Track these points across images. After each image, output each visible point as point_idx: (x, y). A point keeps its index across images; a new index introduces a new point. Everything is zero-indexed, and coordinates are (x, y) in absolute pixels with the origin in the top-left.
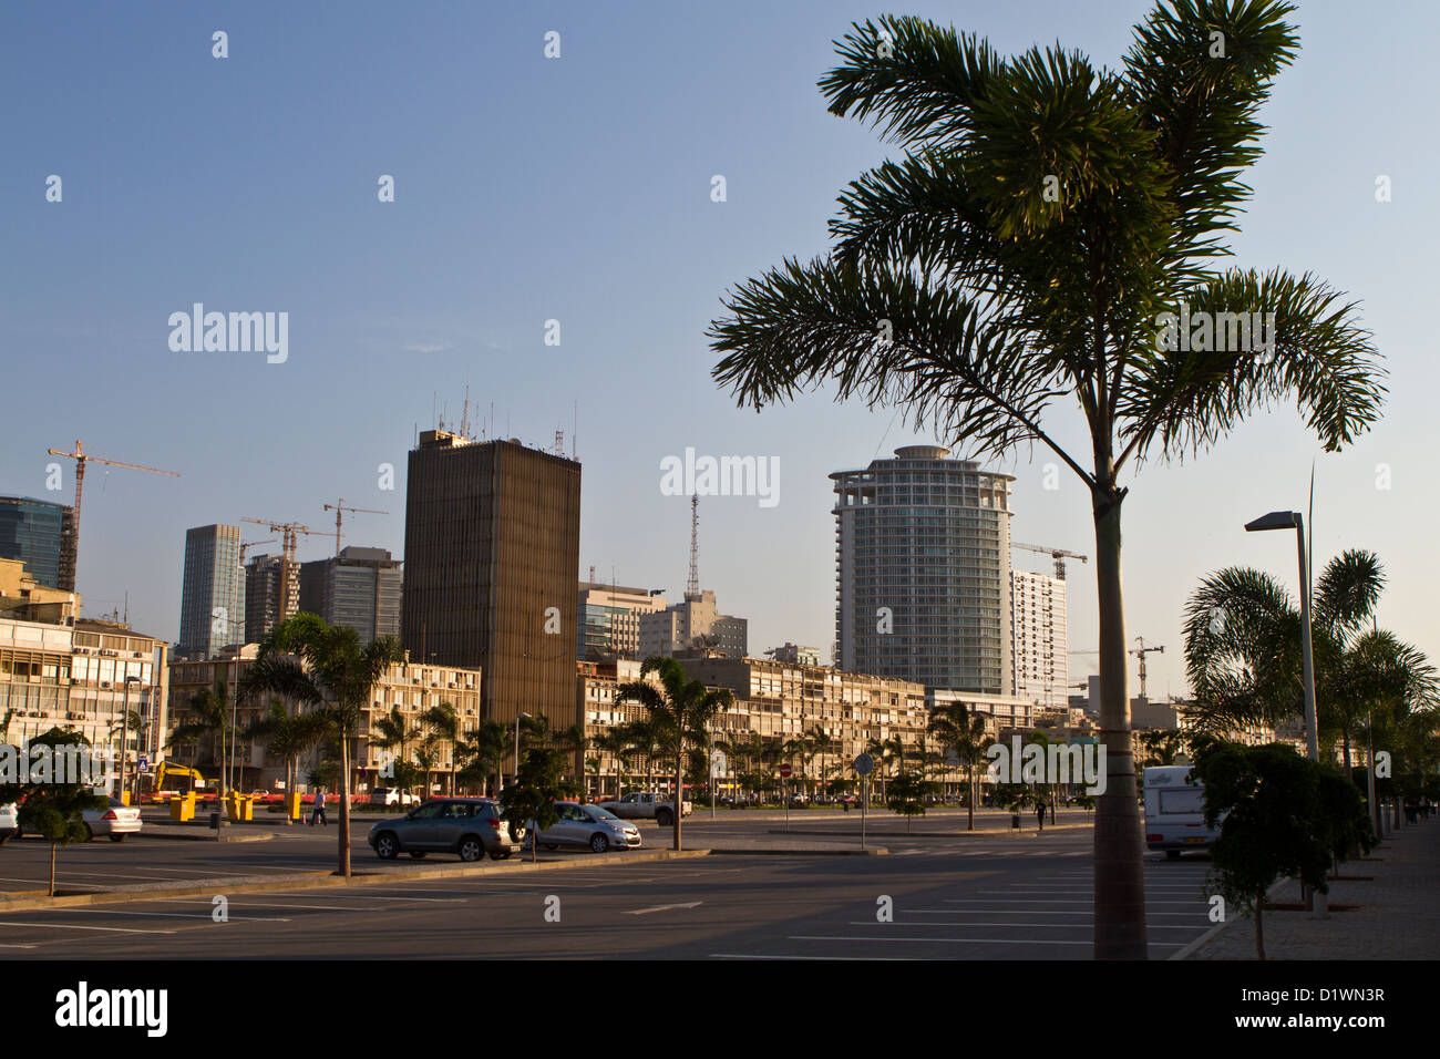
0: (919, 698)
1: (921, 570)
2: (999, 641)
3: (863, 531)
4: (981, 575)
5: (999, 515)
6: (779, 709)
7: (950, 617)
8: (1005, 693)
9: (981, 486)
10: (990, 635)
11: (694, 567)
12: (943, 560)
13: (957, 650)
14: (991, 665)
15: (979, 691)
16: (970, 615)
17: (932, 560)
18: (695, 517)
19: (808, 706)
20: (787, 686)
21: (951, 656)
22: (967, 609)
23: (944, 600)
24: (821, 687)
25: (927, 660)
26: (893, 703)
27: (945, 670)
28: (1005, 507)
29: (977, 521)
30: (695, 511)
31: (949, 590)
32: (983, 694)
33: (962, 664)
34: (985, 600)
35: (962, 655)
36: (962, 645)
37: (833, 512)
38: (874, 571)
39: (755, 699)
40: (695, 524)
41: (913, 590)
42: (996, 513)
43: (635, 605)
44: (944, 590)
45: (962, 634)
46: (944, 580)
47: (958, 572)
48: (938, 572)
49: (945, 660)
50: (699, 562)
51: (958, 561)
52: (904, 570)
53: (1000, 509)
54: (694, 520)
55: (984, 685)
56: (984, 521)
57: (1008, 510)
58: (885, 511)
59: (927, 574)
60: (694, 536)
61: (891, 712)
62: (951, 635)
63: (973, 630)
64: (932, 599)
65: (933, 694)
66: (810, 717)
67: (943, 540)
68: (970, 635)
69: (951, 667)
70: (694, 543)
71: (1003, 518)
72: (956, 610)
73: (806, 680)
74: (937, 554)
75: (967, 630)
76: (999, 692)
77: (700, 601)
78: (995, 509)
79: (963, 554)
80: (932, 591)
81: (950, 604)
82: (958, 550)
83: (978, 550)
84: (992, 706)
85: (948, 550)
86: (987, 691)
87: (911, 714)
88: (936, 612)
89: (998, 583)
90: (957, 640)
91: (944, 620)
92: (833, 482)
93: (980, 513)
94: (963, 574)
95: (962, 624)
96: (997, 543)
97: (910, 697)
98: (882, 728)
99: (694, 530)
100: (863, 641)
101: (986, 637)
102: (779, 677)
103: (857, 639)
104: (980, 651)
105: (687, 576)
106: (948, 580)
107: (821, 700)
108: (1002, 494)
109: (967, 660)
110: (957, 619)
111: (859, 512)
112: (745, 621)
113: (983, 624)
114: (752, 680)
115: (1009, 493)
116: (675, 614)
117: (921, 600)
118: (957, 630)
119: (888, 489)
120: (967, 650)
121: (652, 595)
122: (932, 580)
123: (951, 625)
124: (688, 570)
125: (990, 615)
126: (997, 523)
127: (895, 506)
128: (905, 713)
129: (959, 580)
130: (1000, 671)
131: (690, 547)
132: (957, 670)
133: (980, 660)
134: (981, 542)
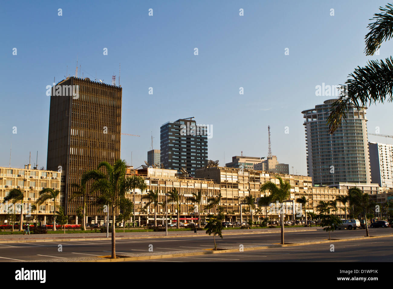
0: (310, 182)
1: (334, 141)
2: (365, 164)
3: (313, 130)
4: (356, 142)
5: (362, 121)
6: (237, 187)
7: (345, 156)
8: (368, 183)
9: (354, 111)
10: (361, 162)
11: (270, 148)
12: (342, 137)
13: (349, 168)
14: (362, 173)
15: (358, 182)
16: (353, 156)
17: (338, 137)
18: (269, 133)
19: (251, 186)
20: (241, 178)
21: (346, 170)
22: (352, 154)
23: (343, 151)
24: (259, 178)
25: (338, 172)
26: (297, 184)
27: (345, 176)
28: (364, 118)
29: (354, 123)
30: (269, 131)
31: (344, 147)
32: (359, 183)
33: (351, 173)
34: (358, 150)
35: (351, 170)
36: (351, 166)
37: (304, 124)
38: (318, 143)
39: (223, 183)
40: (269, 135)
41: (332, 148)
42: (361, 120)
43: (254, 162)
44: (343, 148)
45: (350, 163)
46: (342, 144)
47: (348, 141)
48: (340, 142)
49: (344, 172)
50: (271, 147)
51: (347, 137)
52: (328, 142)
53: (362, 119)
54: (269, 134)
55: (360, 180)
56: (356, 123)
57: (366, 118)
58: (320, 122)
59: (336, 142)
60: (269, 139)
61: (295, 188)
62: (346, 163)
63: (355, 161)
64: (339, 151)
65: (339, 184)
66: (253, 190)
67: (341, 131)
68: (354, 163)
69: (347, 174)
70: (269, 141)
71: (363, 122)
72: (348, 154)
73: (250, 176)
74: (340, 135)
75: (352, 161)
76: (366, 182)
77: (272, 159)
78: (360, 119)
79: (349, 135)
80: (339, 148)
81: (345, 152)
82: (347, 134)
83: (355, 133)
84: (363, 187)
85: (343, 134)
86: (361, 182)
87: (306, 189)
88: (341, 156)
89: (363, 144)
90: (349, 165)
91: (344, 158)
92: (303, 115)
93: (354, 120)
94: (349, 142)
95: (350, 159)
96: (362, 130)
97: (305, 182)
98: (291, 194)
99: (269, 137)
100: (315, 167)
101: (360, 164)
102: (236, 174)
103: (313, 166)
104: (357, 168)
105: (268, 151)
106: (344, 144)
107: (259, 183)
108: (363, 114)
109: (353, 172)
110: (348, 158)
111: (312, 123)
112: (288, 165)
113: (358, 159)
114: (221, 176)
115: (365, 113)
116: (263, 163)
117: (335, 152)
118: (348, 161)
119: (321, 115)
120: (353, 168)
121: (261, 159)
122: (338, 144)
123: (346, 160)
124: (268, 149)
125: (361, 155)
126: (361, 123)
127: (324, 120)
128: (303, 188)
129: (348, 144)
130: (365, 175)
131: (268, 142)
132: (349, 175)
133: (358, 171)
134: (355, 130)
